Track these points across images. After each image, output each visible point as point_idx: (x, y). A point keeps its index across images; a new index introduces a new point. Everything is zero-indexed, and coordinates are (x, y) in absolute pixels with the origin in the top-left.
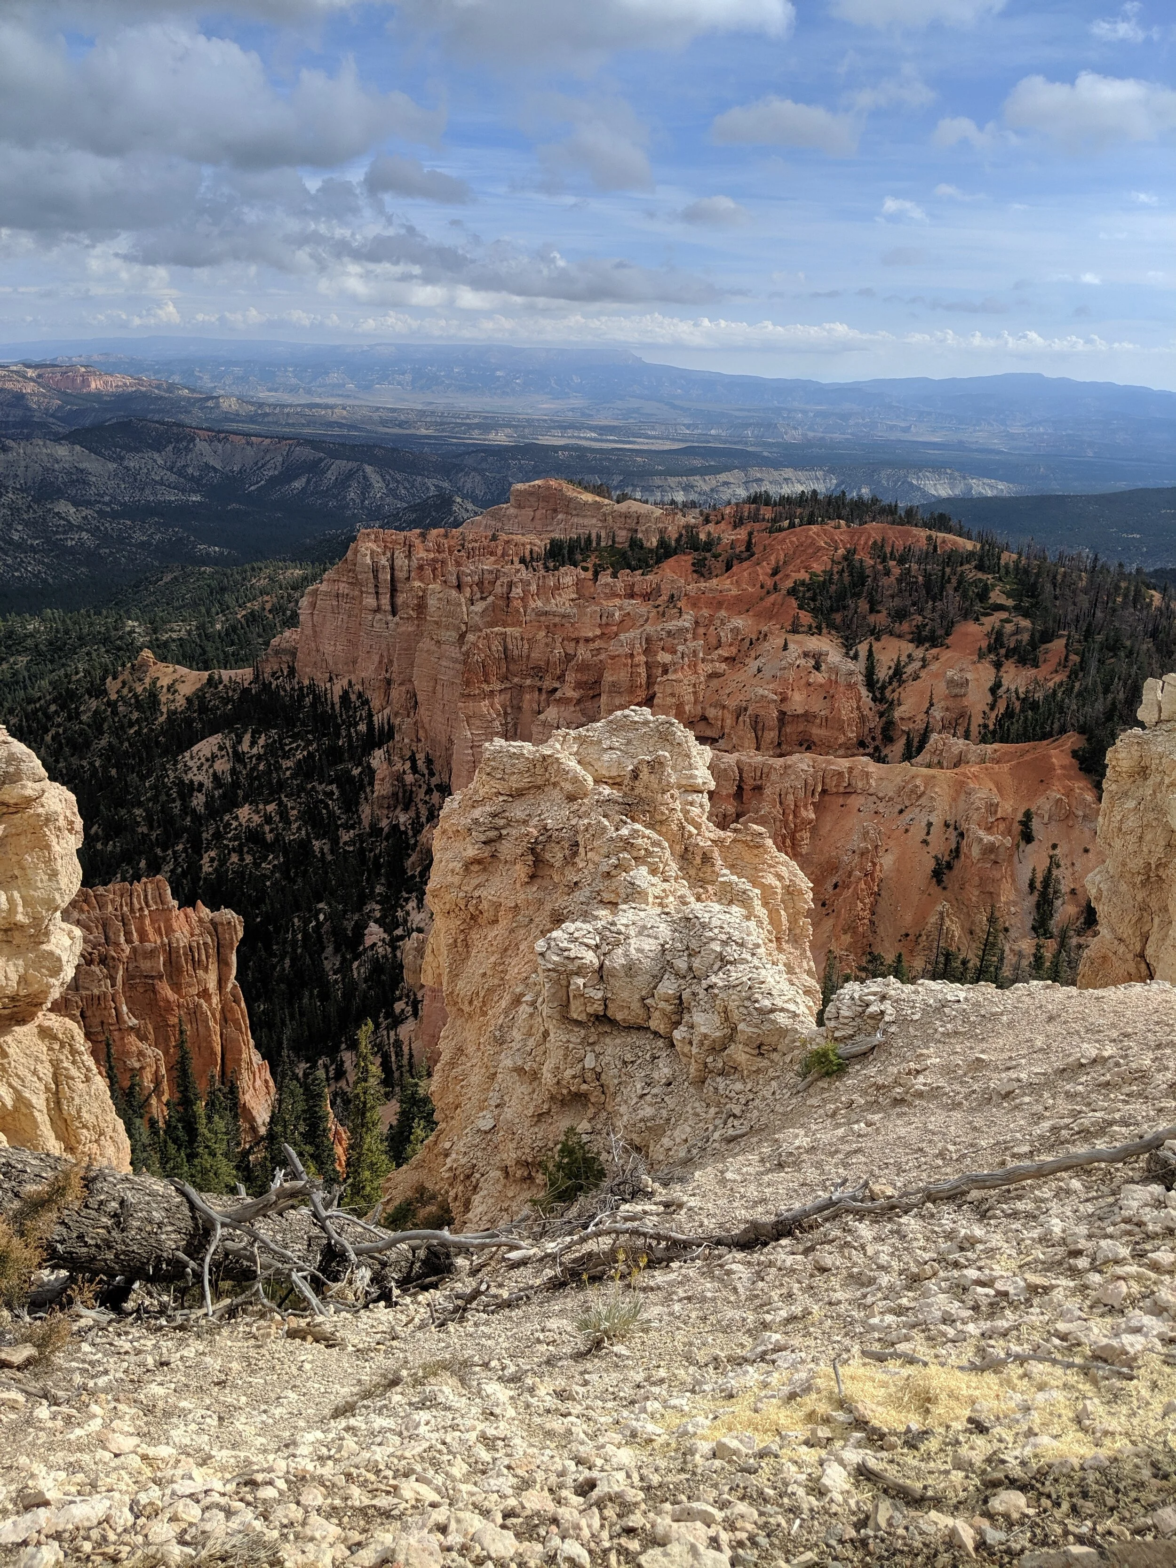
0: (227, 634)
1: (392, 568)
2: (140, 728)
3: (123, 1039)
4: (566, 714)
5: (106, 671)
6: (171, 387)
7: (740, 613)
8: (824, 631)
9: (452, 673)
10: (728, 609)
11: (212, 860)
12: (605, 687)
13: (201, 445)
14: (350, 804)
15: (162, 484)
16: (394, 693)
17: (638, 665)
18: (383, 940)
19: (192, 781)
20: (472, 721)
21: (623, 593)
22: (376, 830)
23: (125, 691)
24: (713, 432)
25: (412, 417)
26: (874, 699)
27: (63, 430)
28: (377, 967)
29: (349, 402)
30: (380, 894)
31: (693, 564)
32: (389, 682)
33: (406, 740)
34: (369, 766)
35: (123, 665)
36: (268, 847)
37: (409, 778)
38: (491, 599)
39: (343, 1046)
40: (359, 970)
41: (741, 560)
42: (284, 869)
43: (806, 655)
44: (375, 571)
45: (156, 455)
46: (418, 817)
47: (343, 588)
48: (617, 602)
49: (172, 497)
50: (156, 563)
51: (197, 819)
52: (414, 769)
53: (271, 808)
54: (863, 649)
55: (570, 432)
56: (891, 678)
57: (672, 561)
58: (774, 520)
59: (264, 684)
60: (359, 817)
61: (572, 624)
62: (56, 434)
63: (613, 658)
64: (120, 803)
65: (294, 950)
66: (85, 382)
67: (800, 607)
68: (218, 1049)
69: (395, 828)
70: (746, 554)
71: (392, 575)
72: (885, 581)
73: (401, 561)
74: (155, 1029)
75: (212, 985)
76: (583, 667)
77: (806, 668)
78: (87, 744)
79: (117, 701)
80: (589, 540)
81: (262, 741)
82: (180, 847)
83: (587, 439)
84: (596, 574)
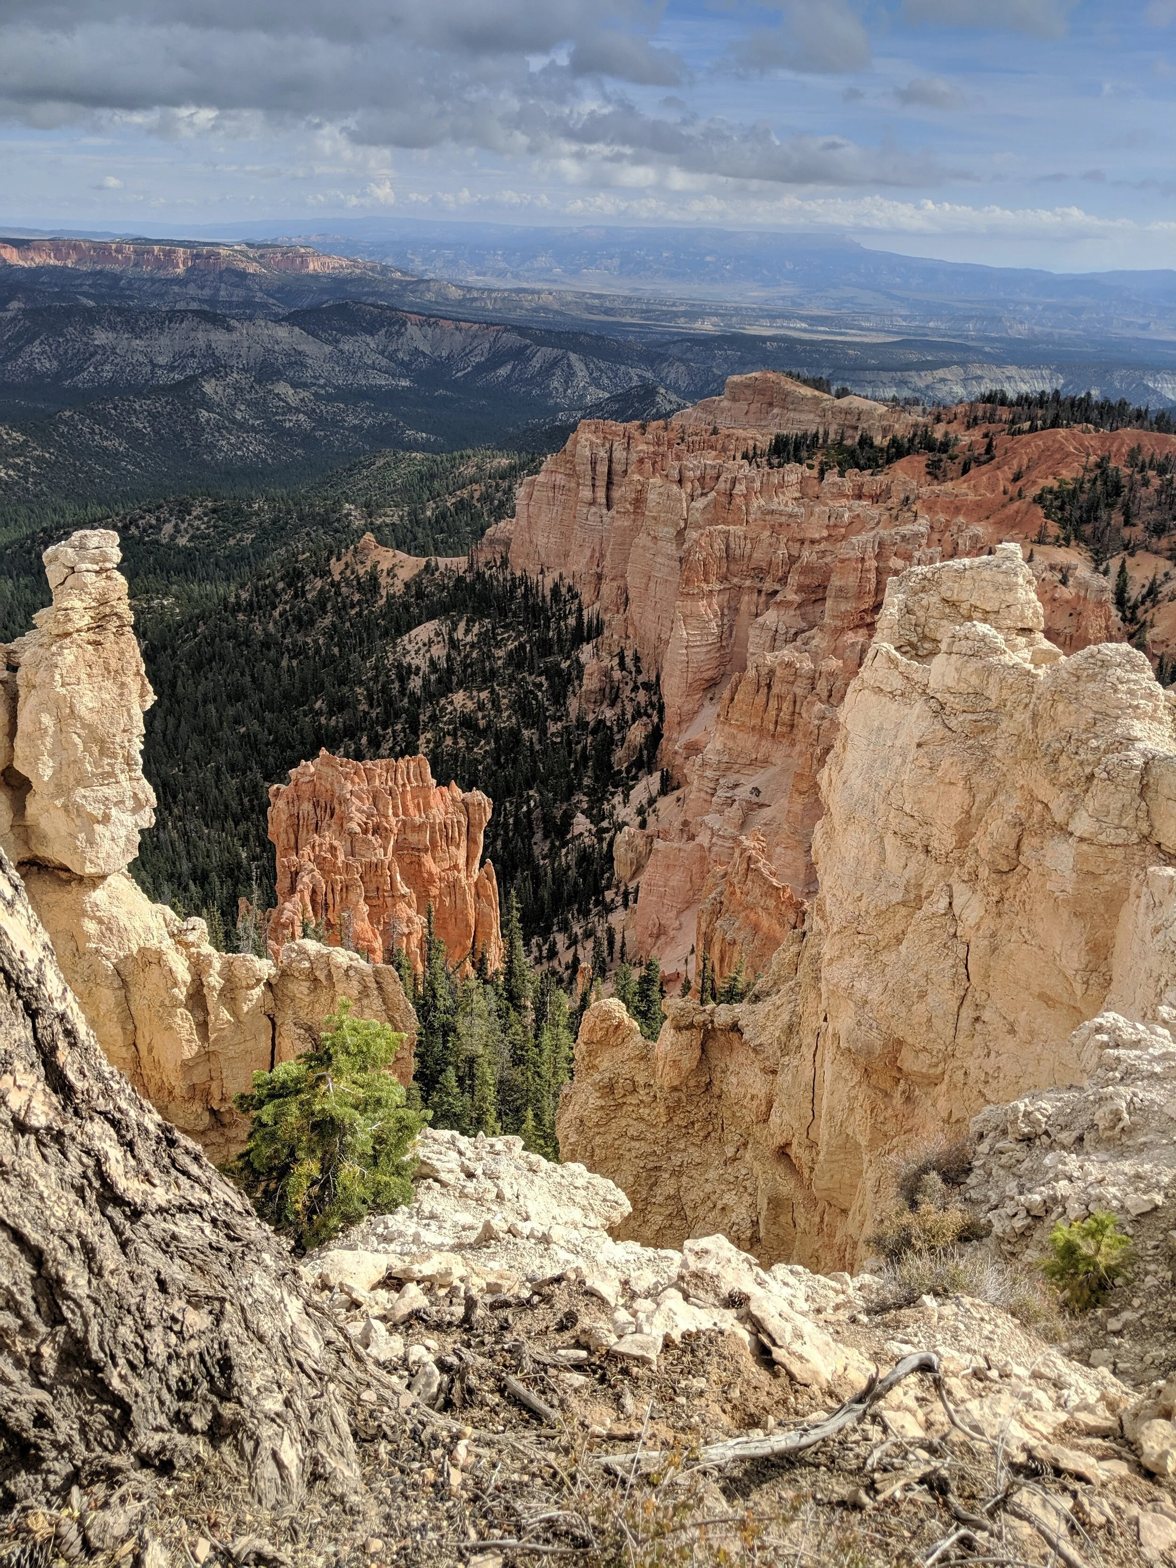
0: (437, 522)
1: (610, 461)
2: (361, 610)
3: (394, 905)
4: (784, 618)
5: (331, 553)
6: (385, 269)
7: (979, 520)
8: (1073, 543)
9: (666, 570)
10: (966, 515)
11: (428, 741)
12: (831, 592)
13: (412, 330)
14: (559, 697)
15: (374, 368)
16: (605, 588)
17: (869, 570)
18: (590, 831)
19: (410, 665)
20: (689, 620)
21: (850, 493)
22: (582, 724)
23: (348, 572)
24: (931, 324)
25: (617, 304)
26: (1124, 619)
27: (282, 310)
28: (584, 857)
29: (555, 287)
30: (588, 787)
31: (927, 466)
32: (600, 577)
33: (615, 637)
34: (577, 660)
35: (347, 548)
36: (482, 733)
37: (617, 675)
38: (713, 494)
39: (555, 928)
40: (567, 857)
41: (979, 463)
42: (496, 755)
43: (1052, 568)
44: (594, 463)
45: (369, 339)
46: (624, 714)
47: (560, 479)
48: (844, 502)
49: (382, 381)
50: (367, 447)
51: (416, 701)
52: (622, 665)
53: (484, 695)
54: (1114, 564)
55: (779, 322)
56: (1144, 598)
57: (904, 461)
58: (1013, 422)
59: (478, 573)
60: (566, 710)
61: (799, 525)
62: (276, 315)
63: (842, 561)
64: (342, 681)
65: (507, 833)
66: (304, 263)
67: (1047, 516)
68: (472, 922)
69: (600, 723)
70: (984, 458)
71: (610, 467)
72: (1142, 492)
73: (619, 454)
74: (418, 898)
75: (462, 862)
76: (808, 570)
77: (1052, 582)
78: (312, 622)
79: (339, 582)
80: (816, 436)
81: (476, 629)
82: (399, 727)
83: (797, 330)
84: (822, 473)
